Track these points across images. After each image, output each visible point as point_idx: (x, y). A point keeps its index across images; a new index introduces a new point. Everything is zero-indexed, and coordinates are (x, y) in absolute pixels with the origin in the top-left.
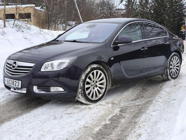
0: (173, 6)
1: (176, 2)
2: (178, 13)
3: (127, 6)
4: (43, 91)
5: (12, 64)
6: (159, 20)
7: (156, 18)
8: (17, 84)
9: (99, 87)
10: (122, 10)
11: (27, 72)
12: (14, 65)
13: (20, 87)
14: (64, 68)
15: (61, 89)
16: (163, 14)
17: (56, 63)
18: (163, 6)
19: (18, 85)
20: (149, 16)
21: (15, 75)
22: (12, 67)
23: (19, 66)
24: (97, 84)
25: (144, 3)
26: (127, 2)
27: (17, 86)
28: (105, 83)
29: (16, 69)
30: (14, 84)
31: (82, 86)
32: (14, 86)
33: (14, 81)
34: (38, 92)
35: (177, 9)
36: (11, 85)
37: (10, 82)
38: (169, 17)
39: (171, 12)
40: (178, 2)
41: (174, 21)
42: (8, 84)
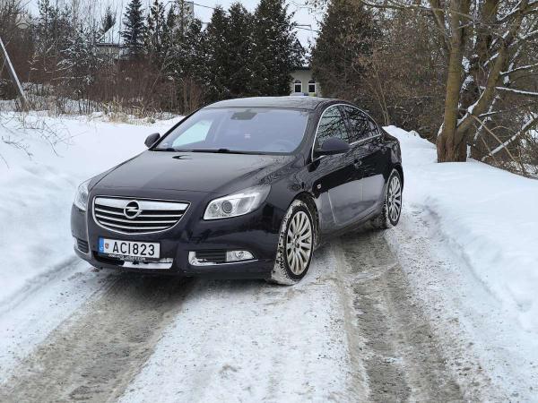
0: (266, 44)
1: (273, 35)
2: (279, 62)
3: (129, 38)
4: (209, 261)
5: (125, 207)
6: (232, 81)
7: (223, 74)
8: (148, 250)
9: (302, 248)
10: (117, 46)
11: (174, 224)
12: (132, 209)
13: (157, 255)
14: (254, 211)
15: (247, 255)
16: (241, 66)
17: (234, 199)
18: (239, 43)
19: (151, 253)
20: (206, 70)
21: (137, 231)
22: (125, 214)
23: (145, 212)
24: (299, 241)
25: (188, 34)
26: (130, 26)
27: (148, 256)
28: (311, 238)
29: (137, 219)
30: (140, 252)
31: (282, 245)
32: (139, 255)
33: (140, 244)
34: (198, 264)
35: (276, 53)
36: (127, 254)
37: (125, 248)
38: (258, 73)
39: (263, 60)
40: (277, 33)
41: (271, 83)
42: (115, 252)
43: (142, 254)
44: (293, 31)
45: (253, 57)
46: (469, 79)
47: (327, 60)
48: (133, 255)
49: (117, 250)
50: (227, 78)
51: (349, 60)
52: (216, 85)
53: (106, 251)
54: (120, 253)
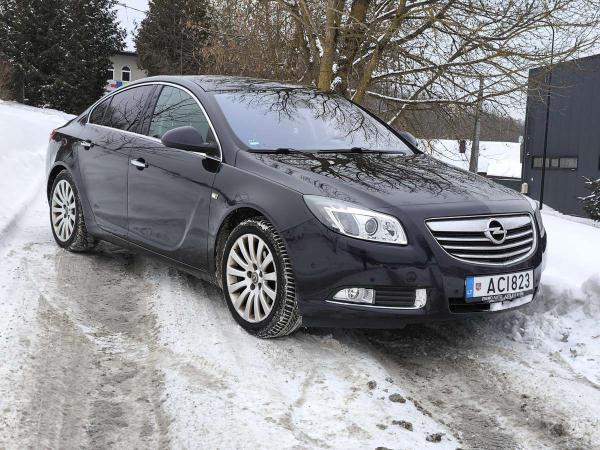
0: (84, 21)
1: (92, 11)
2: (97, 42)
5: (488, 230)
6: (42, 59)
7: (31, 50)
8: (525, 282)
12: (497, 230)
13: (531, 286)
16: (52, 43)
18: (52, 17)
19: (528, 284)
21: (508, 259)
22: (491, 239)
23: (510, 232)
27: (525, 289)
29: (508, 242)
30: (518, 286)
32: (517, 290)
33: (518, 275)
35: (95, 32)
36: (505, 292)
37: (503, 284)
38: (73, 53)
39: (79, 39)
40: (96, 9)
41: (89, 66)
42: (491, 293)
43: (520, 288)
44: (113, 9)
45: (68, 34)
46: (338, 80)
47: (158, 46)
48: (513, 292)
49: (493, 290)
50: (36, 56)
51: (188, 49)
52: (21, 62)
53: (476, 294)
54: (497, 292)
